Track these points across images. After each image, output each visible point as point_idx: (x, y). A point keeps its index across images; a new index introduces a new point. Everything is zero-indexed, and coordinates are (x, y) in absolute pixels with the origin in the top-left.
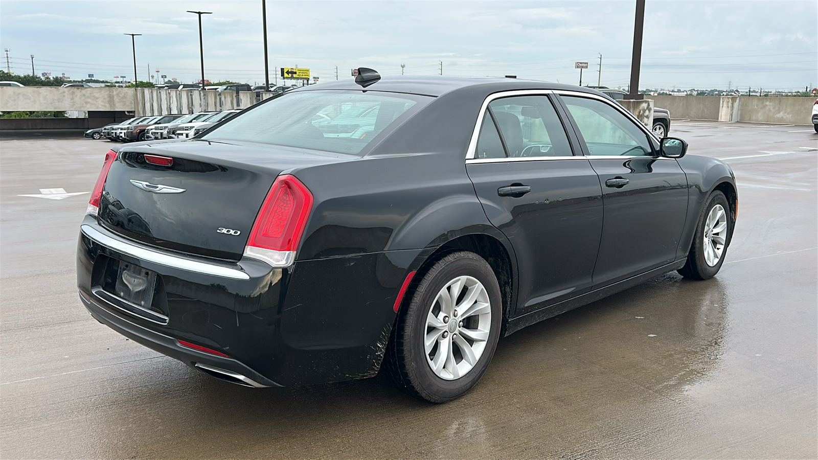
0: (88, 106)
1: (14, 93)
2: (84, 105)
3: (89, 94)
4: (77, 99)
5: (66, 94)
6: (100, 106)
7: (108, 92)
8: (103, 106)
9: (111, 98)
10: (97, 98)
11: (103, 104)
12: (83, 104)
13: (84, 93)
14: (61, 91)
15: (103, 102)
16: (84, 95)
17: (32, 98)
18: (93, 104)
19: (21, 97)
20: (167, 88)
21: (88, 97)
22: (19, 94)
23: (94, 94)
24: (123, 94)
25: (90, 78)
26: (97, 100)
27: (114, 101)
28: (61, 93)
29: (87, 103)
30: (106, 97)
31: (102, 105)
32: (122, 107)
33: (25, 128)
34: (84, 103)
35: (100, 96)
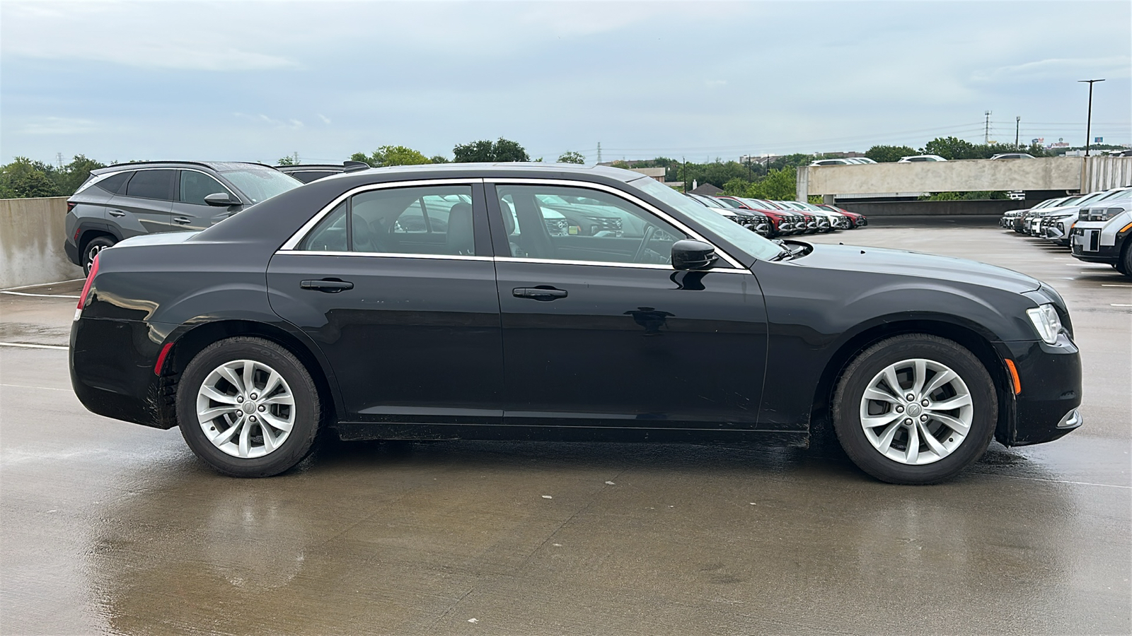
0: (1014, 183)
1: (923, 169)
2: (1009, 183)
3: (1016, 168)
4: (1000, 176)
5: (986, 169)
6: (1030, 184)
7: (1044, 164)
8: (1035, 183)
9: (1047, 172)
10: (1028, 173)
11: (1034, 181)
12: (1007, 181)
13: (1011, 166)
14: (980, 165)
15: (1034, 178)
16: (1011, 169)
17: (943, 174)
18: (1021, 181)
19: (930, 174)
20: (1123, 154)
21: (1015, 171)
22: (929, 170)
23: (1024, 168)
24: (1066, 166)
25: (1097, 143)
26: (1027, 176)
27: (1050, 177)
28: (981, 168)
29: (1012, 180)
30: (1040, 171)
31: (1032, 182)
32: (1061, 184)
33: (943, 213)
34: (1009, 180)
35: (1032, 170)
